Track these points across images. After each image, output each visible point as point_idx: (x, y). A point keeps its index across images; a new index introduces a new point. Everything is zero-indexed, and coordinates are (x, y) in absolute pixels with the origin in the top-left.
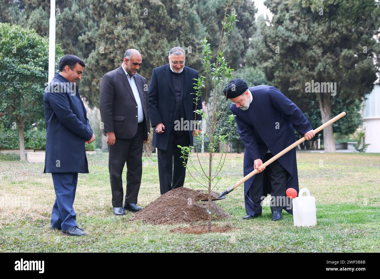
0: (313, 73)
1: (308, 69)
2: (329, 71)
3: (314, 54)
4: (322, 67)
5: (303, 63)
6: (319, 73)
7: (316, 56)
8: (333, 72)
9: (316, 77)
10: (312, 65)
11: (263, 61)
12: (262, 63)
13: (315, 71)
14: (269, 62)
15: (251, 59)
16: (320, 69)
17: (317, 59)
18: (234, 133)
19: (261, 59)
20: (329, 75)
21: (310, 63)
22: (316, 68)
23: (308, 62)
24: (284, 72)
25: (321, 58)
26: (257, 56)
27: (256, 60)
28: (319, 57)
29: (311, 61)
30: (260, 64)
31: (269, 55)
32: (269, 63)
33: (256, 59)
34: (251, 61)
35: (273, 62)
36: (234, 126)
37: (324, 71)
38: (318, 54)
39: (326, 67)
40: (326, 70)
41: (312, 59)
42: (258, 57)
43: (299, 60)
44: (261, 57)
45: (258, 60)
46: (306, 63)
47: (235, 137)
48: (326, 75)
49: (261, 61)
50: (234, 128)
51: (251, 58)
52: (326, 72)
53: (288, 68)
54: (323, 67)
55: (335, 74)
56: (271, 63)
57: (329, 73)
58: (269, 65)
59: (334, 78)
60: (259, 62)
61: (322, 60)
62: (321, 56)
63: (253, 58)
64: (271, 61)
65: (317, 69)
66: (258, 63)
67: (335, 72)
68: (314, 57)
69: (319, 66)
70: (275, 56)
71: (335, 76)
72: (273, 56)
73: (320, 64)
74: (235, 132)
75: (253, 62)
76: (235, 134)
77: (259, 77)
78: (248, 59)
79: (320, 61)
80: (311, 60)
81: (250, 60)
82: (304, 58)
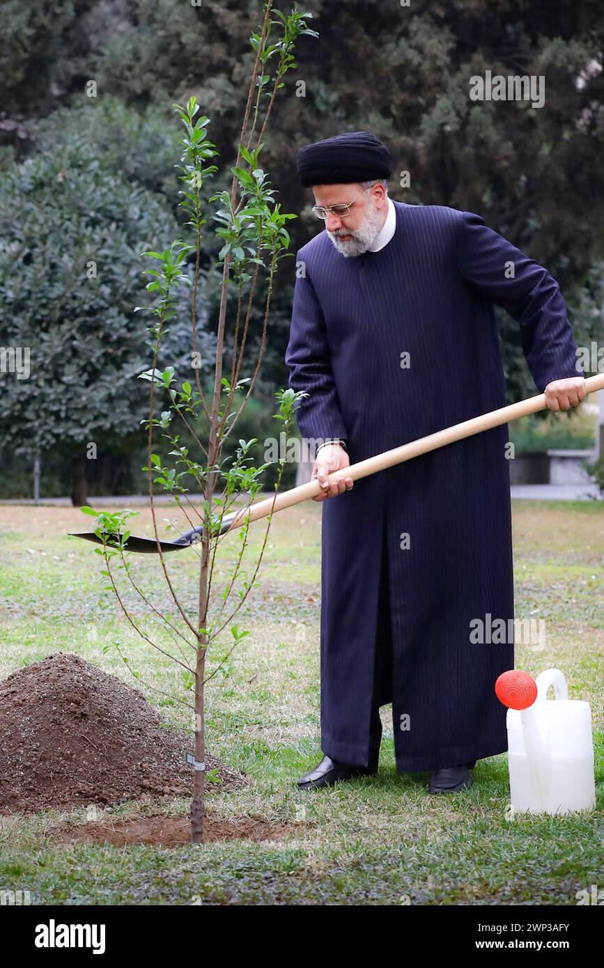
0: (411, 142)
1: (389, 122)
2: (482, 135)
3: (415, 58)
4: (453, 117)
5: (365, 95)
6: (441, 142)
7: (426, 66)
8: (502, 141)
9: (423, 160)
10: (406, 108)
11: (184, 83)
12: (178, 91)
13: (420, 133)
14: (210, 87)
15: (127, 74)
16: (443, 125)
17: (430, 78)
18: (63, 415)
19: (172, 72)
20: (483, 152)
21: (399, 97)
22: (425, 117)
23: (388, 90)
24: (280, 136)
25: (446, 72)
26: (156, 59)
27: (149, 77)
28: (438, 70)
29: (403, 88)
30: (171, 95)
31: (209, 57)
32: (212, 93)
33: (152, 71)
34: (126, 79)
35: (230, 90)
36: (60, 382)
37: (461, 135)
38: (435, 57)
39: (468, 114)
40: (469, 128)
41: (409, 79)
42: (161, 63)
43: (349, 79)
44: (173, 64)
45: (161, 75)
46: (378, 97)
47: (65, 433)
48: (468, 150)
49: (176, 83)
50: (61, 388)
51: (130, 68)
52: (471, 141)
53: (301, 114)
54: (458, 114)
55: (507, 149)
56: (223, 93)
57: (481, 143)
58: (212, 100)
59: (505, 163)
60: (165, 86)
61: (453, 82)
62: (447, 66)
63: (137, 70)
64: (220, 81)
65: (428, 124)
66: (159, 92)
67: (510, 138)
68: (416, 72)
69: (436, 112)
70: (240, 61)
71: (507, 158)
72: (233, 61)
73: (443, 102)
74: (68, 409)
75: (137, 86)
76: (68, 418)
77: (149, 151)
78: (117, 72)
79: (441, 87)
80: (400, 80)
81: (122, 77)
82: (371, 74)
